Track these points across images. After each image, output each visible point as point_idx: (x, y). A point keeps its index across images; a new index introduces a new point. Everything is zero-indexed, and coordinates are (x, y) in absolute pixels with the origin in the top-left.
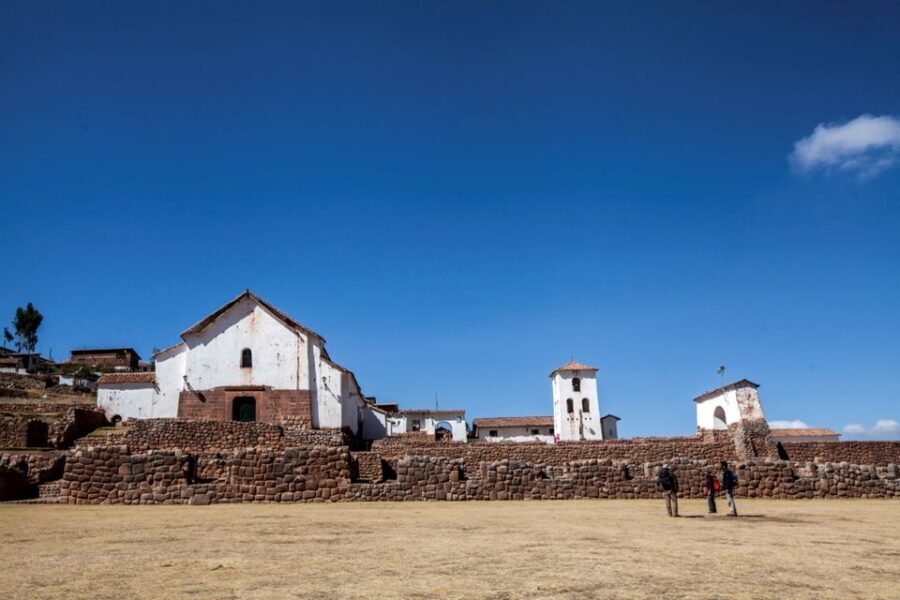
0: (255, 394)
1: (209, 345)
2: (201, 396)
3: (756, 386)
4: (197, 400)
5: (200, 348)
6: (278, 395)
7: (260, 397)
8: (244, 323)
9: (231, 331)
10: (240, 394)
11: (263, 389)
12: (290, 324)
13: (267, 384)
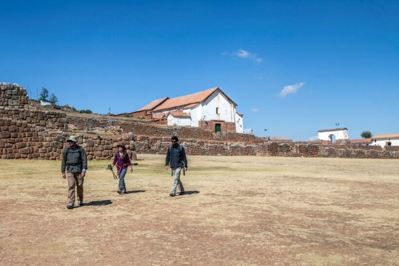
0: (221, 123)
1: (208, 105)
2: (207, 123)
3: (347, 129)
4: (205, 124)
5: (205, 106)
6: (227, 124)
7: (222, 124)
8: (216, 98)
9: (213, 100)
10: (217, 123)
11: (223, 121)
12: (229, 100)
13: (224, 120)
